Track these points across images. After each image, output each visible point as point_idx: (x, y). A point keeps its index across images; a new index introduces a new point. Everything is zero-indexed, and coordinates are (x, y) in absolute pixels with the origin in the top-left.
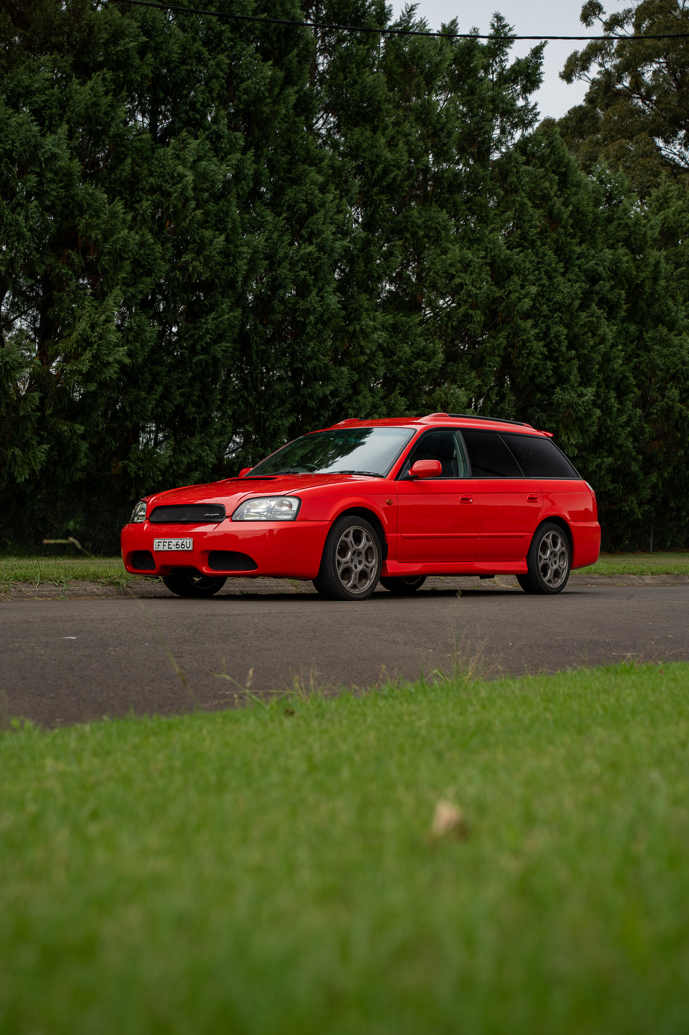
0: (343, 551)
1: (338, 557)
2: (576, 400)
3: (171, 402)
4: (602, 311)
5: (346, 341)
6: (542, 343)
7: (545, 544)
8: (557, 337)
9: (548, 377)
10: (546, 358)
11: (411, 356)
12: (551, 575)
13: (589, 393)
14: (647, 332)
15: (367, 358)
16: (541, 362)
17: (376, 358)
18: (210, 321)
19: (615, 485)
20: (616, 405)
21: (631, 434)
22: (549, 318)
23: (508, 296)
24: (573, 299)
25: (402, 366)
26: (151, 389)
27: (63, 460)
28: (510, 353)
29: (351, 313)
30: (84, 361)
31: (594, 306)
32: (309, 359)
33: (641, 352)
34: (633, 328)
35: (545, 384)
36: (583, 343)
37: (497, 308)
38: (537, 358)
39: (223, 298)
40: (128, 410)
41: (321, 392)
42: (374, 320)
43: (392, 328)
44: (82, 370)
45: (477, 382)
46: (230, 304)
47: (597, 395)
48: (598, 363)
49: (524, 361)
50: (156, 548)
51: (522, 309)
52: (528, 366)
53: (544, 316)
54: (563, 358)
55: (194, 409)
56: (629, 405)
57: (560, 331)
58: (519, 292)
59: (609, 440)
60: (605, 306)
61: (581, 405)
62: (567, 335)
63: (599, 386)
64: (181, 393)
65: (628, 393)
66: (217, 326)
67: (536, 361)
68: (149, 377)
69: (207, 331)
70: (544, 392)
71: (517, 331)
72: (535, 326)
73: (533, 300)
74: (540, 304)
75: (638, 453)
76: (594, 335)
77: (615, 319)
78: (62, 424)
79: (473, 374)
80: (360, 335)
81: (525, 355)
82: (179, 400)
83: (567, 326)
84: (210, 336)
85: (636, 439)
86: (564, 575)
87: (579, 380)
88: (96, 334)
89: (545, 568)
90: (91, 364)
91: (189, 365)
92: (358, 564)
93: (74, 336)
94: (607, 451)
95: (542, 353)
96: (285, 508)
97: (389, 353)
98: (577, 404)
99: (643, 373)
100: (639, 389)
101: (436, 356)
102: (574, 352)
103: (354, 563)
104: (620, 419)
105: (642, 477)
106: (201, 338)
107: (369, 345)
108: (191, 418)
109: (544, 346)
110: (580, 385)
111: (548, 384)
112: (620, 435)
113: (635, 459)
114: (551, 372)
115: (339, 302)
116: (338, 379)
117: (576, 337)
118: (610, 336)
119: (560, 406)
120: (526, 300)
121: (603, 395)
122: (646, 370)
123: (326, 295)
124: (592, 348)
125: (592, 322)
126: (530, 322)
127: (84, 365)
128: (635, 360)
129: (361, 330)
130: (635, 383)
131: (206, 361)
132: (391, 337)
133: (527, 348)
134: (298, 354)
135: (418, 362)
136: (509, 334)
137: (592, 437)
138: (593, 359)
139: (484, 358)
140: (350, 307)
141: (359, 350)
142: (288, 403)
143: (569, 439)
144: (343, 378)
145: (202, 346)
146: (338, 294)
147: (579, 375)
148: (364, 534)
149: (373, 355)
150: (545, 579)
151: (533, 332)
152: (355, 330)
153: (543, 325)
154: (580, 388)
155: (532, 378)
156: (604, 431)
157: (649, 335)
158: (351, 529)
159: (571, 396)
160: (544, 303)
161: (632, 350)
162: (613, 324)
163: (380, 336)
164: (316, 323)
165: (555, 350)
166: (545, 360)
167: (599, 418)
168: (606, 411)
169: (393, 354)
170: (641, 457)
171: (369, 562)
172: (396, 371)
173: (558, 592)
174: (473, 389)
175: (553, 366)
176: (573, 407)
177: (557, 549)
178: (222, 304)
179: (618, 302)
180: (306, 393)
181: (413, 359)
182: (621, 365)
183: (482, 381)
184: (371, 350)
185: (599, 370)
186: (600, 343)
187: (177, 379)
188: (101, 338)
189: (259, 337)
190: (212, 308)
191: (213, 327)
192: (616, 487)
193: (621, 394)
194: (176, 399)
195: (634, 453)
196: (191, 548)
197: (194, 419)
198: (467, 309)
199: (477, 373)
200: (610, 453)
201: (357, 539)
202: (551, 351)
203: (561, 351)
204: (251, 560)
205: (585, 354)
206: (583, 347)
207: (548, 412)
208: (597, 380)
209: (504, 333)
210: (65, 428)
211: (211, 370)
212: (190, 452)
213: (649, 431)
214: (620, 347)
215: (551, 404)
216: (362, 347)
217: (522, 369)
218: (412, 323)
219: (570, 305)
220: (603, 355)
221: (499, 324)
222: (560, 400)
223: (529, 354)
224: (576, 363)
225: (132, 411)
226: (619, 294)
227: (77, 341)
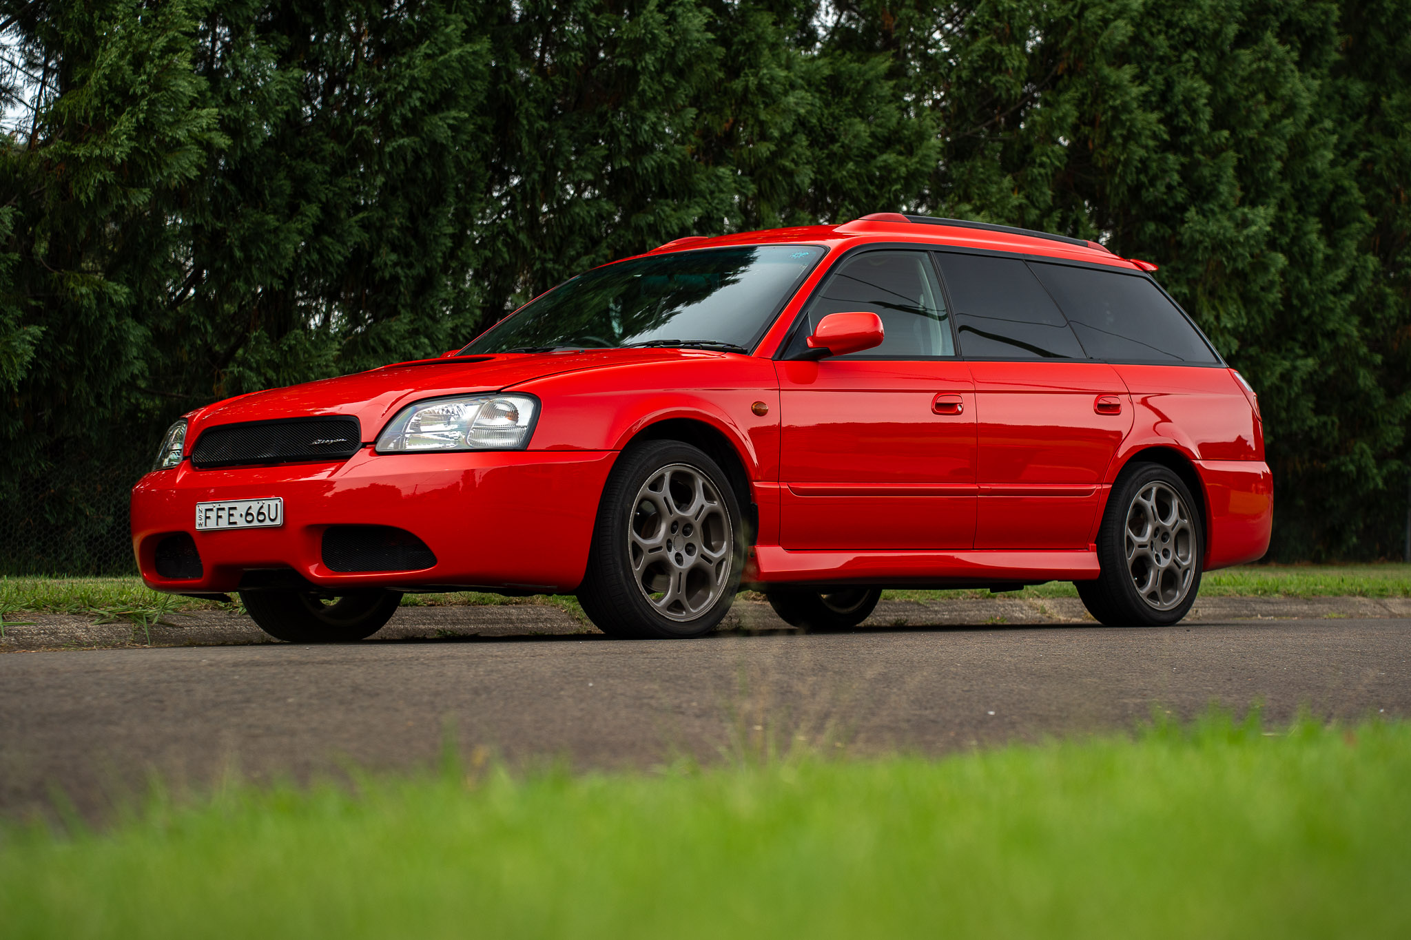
0: (646, 525)
1: (633, 535)
2: (1232, 232)
3: (340, 239)
4: (1288, 47)
5: (728, 112)
6: (1154, 116)
7: (1139, 509)
8: (1188, 102)
9: (1170, 188)
10: (1165, 147)
11: (871, 145)
12: (1155, 582)
13: (1261, 218)
14: (1389, 97)
15: (773, 148)
16: (1155, 156)
17: (794, 147)
18: (418, 64)
19: (1324, 418)
20: (1322, 249)
21: (1355, 309)
22: (1171, 63)
23: (1080, 16)
24: (1224, 21)
25: (851, 165)
26: (293, 210)
27: (88, 362)
28: (1087, 138)
29: (738, 53)
30: (116, 136)
31: (1270, 38)
32: (647, 149)
33: (1377, 138)
34: (1357, 88)
35: (1164, 203)
36: (1248, 116)
37: (1057, 43)
38: (1146, 147)
39: (449, 12)
40: (238, 254)
41: (674, 222)
42: (788, 68)
43: (827, 85)
44: (113, 157)
45: (1016, 199)
46: (465, 27)
47: (1278, 224)
48: (1279, 158)
49: (1116, 155)
50: (200, 524)
51: (1110, 41)
52: (1126, 163)
53: (1161, 59)
54: (1202, 146)
55: (394, 257)
56: (1351, 246)
57: (1194, 90)
58: (1104, 7)
59: (1307, 321)
60: (1295, 38)
61: (1242, 245)
62: (1211, 99)
63: (1282, 206)
64: (362, 220)
65: (1349, 223)
66: (435, 73)
67: (1142, 152)
68: (287, 187)
69: (414, 84)
70: (1162, 219)
71: (1101, 90)
72: (1140, 78)
73: (1138, 26)
74: (1152, 34)
75: (1373, 350)
76: (1270, 98)
77: (1317, 66)
78: (76, 281)
79: (1007, 182)
80: (758, 100)
81: (1119, 140)
82: (357, 236)
83: (1209, 79)
84: (419, 94)
85: (1367, 321)
86: (1187, 583)
87: (1239, 193)
88: (144, 77)
89: (1142, 566)
90: (133, 144)
91: (376, 159)
92: (683, 553)
93: (92, 81)
94: (1304, 346)
95: (1155, 136)
96: (502, 422)
97: (822, 137)
98: (1234, 243)
99: (1380, 181)
100: (1372, 214)
101: (925, 143)
102: (1226, 133)
103: (674, 552)
104: (1330, 277)
105: (1382, 401)
106: (401, 98)
107: (778, 119)
108: (387, 275)
109: (1160, 121)
110: (1242, 203)
111: (1171, 204)
112: (1332, 310)
113: (1365, 362)
114: (1176, 177)
115: (709, 27)
116: (712, 193)
117: (1231, 102)
118: (1306, 100)
119: (1196, 248)
120: (1120, 23)
121: (1292, 226)
122: (1386, 174)
123: (679, 10)
124: (1266, 125)
125: (1266, 71)
126: (1128, 71)
127: (116, 145)
128: (1363, 155)
129: (761, 88)
130: (1362, 201)
131: (414, 150)
132: (828, 105)
133: (1123, 124)
134: (622, 138)
135: (885, 157)
136: (1084, 96)
137: (1270, 315)
138: (1269, 149)
139: (1029, 148)
140: (736, 40)
141: (756, 130)
142: (604, 244)
143: (1217, 318)
144: (721, 191)
145: (403, 117)
146: (709, 11)
147: (1238, 185)
148: (700, 482)
149: (786, 140)
150: (1143, 592)
151: (1135, 91)
152: (746, 88)
153: (1160, 78)
154: (1240, 209)
155: (1136, 191)
156: (1295, 302)
157: (1395, 102)
158: (667, 472)
159: (1221, 226)
160: (1160, 32)
161: (1356, 135)
162: (1314, 77)
163: (800, 101)
164: (660, 72)
165: (1184, 130)
166: (1164, 151)
167: (1283, 273)
168: (1300, 259)
169: (833, 139)
170: (1378, 359)
171: (712, 549)
172: (838, 176)
173: (1171, 620)
174: (1006, 212)
175: (1182, 165)
176: (1225, 249)
177: (1169, 524)
178: (447, 26)
179: (1323, 31)
180: (643, 224)
181: (874, 152)
182: (1333, 164)
183: (1027, 197)
184: (782, 130)
185: (1283, 174)
186: (1284, 116)
187: (350, 189)
188: (156, 87)
189: (535, 101)
190: (424, 32)
191: (427, 75)
192: (1325, 424)
193: (1333, 226)
194: (351, 234)
195: (1363, 350)
196: (278, 522)
197: (395, 279)
198: (991, 42)
199: (1015, 179)
200: (1310, 348)
201: (683, 495)
202: (1176, 132)
203: (1198, 131)
204: (420, 545)
205: (1251, 140)
206: (1247, 124)
207: (1173, 264)
208: (1278, 195)
209: (1071, 94)
210: (84, 290)
211: (429, 171)
212: (388, 349)
213: (1396, 303)
214: (1328, 124)
215: (1179, 245)
216: (762, 124)
217: (1111, 170)
218: (872, 73)
219: (1217, 33)
220: (1292, 140)
221: (1061, 76)
222: (1197, 236)
223: (1126, 139)
224: (1231, 157)
225: (248, 259)
226: (1326, 13)
227: (100, 93)
